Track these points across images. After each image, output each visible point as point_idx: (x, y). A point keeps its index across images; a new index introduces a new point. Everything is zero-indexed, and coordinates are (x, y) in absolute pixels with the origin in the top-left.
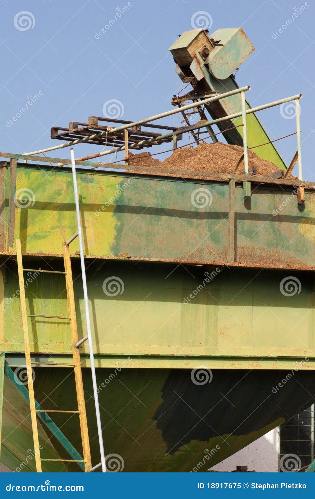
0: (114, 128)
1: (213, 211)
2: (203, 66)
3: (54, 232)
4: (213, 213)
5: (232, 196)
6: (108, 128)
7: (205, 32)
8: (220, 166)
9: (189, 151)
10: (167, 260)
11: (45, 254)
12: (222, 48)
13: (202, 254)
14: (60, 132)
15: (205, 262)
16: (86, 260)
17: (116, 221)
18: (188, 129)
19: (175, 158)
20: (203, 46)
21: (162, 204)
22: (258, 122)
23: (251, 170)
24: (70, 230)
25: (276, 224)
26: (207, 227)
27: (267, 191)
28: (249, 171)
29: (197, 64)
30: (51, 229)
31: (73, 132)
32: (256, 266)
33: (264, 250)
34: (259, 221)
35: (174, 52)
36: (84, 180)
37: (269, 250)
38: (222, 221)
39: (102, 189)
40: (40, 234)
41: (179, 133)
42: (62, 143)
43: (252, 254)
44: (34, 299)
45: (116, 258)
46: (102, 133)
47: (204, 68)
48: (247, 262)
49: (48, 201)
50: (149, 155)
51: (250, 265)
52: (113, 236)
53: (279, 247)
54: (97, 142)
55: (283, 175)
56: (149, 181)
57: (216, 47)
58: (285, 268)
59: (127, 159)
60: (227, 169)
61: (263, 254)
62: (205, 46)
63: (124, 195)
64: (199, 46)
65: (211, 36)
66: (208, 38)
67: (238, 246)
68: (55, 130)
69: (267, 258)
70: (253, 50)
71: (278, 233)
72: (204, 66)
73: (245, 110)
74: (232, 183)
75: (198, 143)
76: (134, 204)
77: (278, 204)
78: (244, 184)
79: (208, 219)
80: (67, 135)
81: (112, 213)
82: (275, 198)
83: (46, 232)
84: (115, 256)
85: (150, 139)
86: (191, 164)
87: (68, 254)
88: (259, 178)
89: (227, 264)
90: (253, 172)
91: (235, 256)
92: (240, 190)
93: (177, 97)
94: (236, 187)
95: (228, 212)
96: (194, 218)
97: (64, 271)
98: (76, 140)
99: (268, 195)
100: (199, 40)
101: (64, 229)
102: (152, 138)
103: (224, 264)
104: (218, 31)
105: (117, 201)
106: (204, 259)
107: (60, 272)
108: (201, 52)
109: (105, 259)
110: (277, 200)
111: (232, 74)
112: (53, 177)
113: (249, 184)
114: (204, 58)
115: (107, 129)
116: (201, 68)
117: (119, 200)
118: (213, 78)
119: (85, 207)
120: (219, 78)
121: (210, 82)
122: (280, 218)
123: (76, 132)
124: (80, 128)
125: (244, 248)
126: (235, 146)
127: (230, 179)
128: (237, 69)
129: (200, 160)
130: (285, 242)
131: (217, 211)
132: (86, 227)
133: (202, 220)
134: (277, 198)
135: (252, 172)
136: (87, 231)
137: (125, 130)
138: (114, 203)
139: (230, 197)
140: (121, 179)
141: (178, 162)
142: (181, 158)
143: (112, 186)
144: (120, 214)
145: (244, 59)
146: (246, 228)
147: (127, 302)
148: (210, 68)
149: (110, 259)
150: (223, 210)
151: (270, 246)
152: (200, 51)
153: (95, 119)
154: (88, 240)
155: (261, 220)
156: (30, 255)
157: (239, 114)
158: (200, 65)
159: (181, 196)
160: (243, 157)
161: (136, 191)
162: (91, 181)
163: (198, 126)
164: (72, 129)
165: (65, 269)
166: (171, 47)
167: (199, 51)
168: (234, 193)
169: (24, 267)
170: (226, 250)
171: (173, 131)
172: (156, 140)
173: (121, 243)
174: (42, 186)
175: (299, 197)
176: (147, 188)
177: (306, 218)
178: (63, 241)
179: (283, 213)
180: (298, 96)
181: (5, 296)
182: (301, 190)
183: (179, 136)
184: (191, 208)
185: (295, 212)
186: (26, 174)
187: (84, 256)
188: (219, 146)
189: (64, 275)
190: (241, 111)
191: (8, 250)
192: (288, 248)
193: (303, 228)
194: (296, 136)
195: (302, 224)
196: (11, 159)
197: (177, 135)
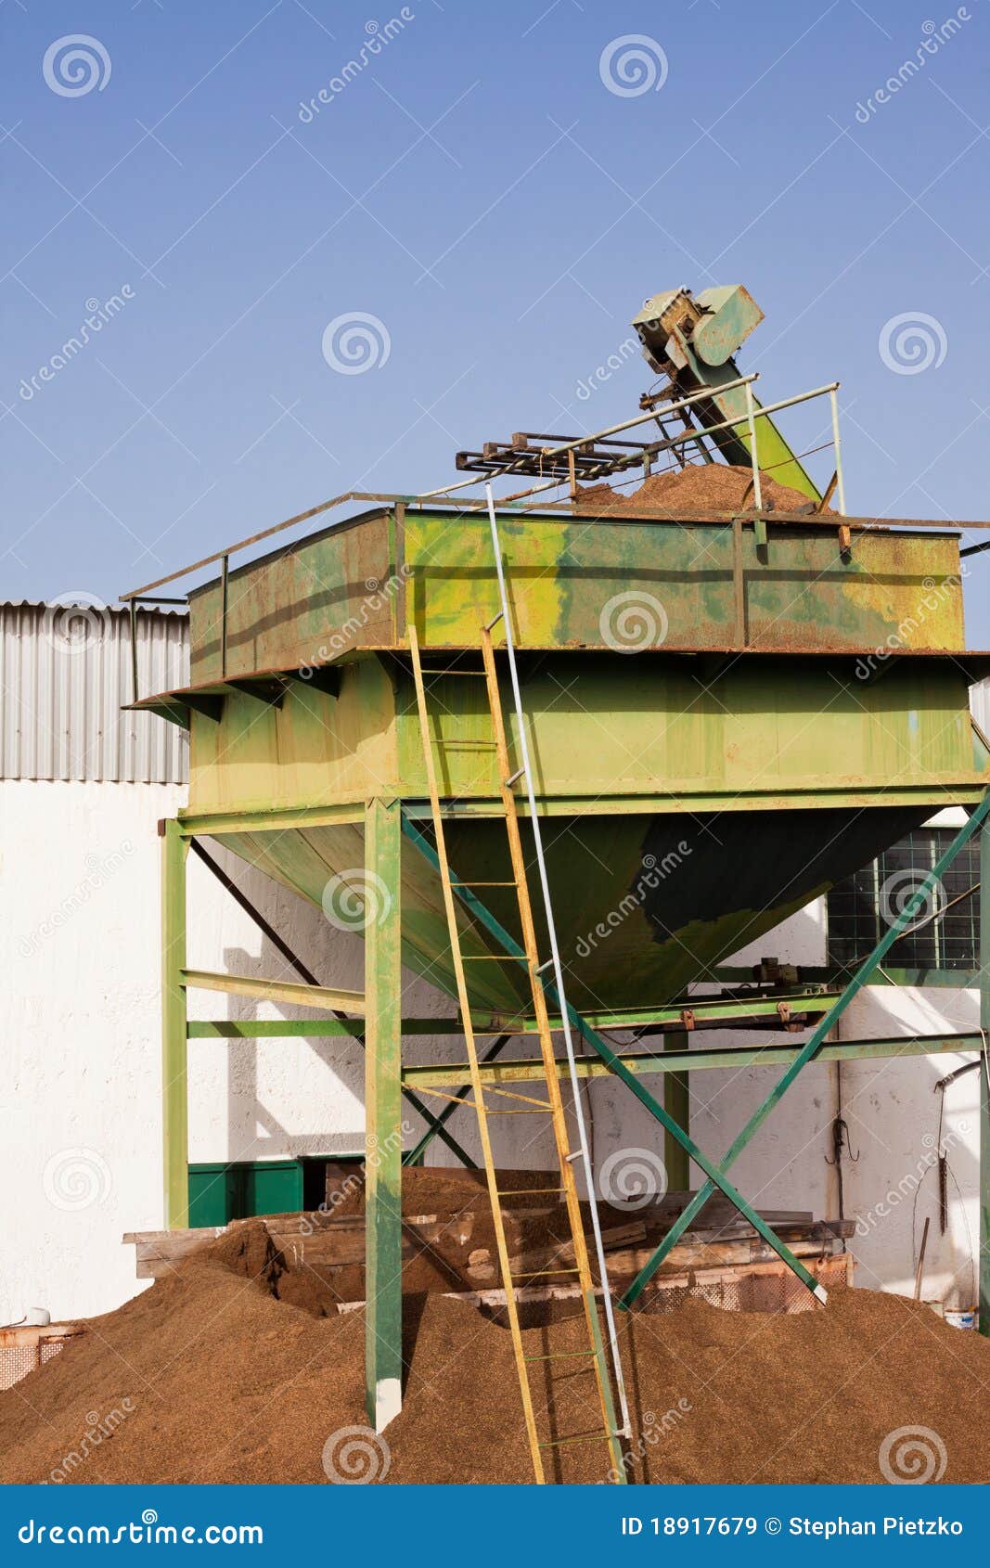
0: (552, 449)
1: (709, 569)
3: (466, 612)
5: (737, 544)
6: (544, 449)
7: (687, 294)
8: (717, 498)
9: (668, 479)
11: (455, 646)
12: (714, 317)
13: (695, 635)
14: (470, 459)
15: (701, 649)
16: (517, 652)
17: (559, 591)
18: (667, 445)
19: (647, 491)
20: (684, 315)
23: (766, 502)
24: (490, 608)
25: (808, 584)
26: (702, 593)
27: (791, 534)
28: (763, 506)
29: (677, 344)
30: (462, 608)
31: (490, 458)
32: (779, 650)
33: (791, 626)
35: (640, 327)
36: (509, 532)
37: (799, 626)
38: (724, 585)
39: (536, 543)
40: (446, 616)
41: (653, 451)
42: (474, 476)
43: (772, 633)
44: (441, 716)
45: (562, 648)
46: (535, 457)
47: (687, 351)
48: (765, 646)
49: (456, 565)
50: (608, 488)
51: (770, 649)
52: (557, 616)
53: (814, 621)
54: (528, 471)
55: (815, 508)
56: (609, 527)
57: (705, 316)
59: (574, 495)
60: (729, 504)
61: (790, 632)
62: (687, 316)
63: (572, 552)
64: (677, 316)
65: (696, 299)
66: (691, 303)
67: (750, 622)
68: (462, 456)
69: (796, 637)
70: (762, 318)
71: (812, 600)
72: (687, 346)
73: (752, 411)
74: (737, 525)
75: (683, 466)
77: (809, 553)
78: (755, 525)
79: (702, 581)
80: (481, 463)
81: (554, 579)
82: (804, 545)
83: (454, 613)
84: (561, 645)
85: (609, 463)
86: (673, 498)
87: (488, 644)
88: (779, 515)
89: (735, 650)
90: (769, 506)
91: (747, 637)
92: (750, 534)
93: (648, 396)
94: (743, 531)
95: (733, 569)
96: (681, 581)
97: (485, 671)
98: (495, 470)
99: (793, 540)
100: (678, 307)
101: (481, 607)
102: (612, 462)
103: (731, 651)
104: (706, 291)
105: (561, 561)
106: (699, 644)
107: (478, 673)
108: (681, 325)
109: (547, 651)
110: (808, 547)
111: (731, 357)
112: (460, 529)
113: (764, 525)
114: (686, 335)
115: (542, 451)
116: (681, 349)
117: (564, 558)
118: (701, 364)
119: (512, 572)
120: (711, 365)
121: (697, 370)
122: (811, 576)
123: (494, 459)
124: (501, 450)
125: (760, 624)
126: (739, 468)
127: (734, 519)
129: (687, 492)
130: (822, 612)
131: (716, 569)
132: (516, 602)
133: (694, 584)
134: (808, 545)
135: (766, 507)
136: (516, 608)
137: (570, 451)
138: (557, 565)
139: (735, 546)
140: (564, 527)
141: (653, 496)
142: (658, 490)
143: (552, 537)
144: (566, 580)
145: (748, 333)
146: (761, 592)
148: (696, 350)
149: (554, 650)
150: (725, 567)
151: (801, 620)
153: (523, 436)
154: (519, 620)
155: (785, 580)
156: (431, 648)
157: (743, 417)
158: (681, 345)
159: (659, 548)
160: (752, 484)
161: (591, 545)
162: (520, 532)
163: (681, 440)
164: (489, 454)
165: (486, 669)
166: (636, 319)
167: (678, 323)
168: (741, 539)
169: (423, 668)
170: (732, 627)
171: (643, 449)
172: (618, 465)
173: (570, 624)
174: (445, 542)
175: (842, 542)
176: (606, 538)
177: (854, 573)
178: (481, 626)
179: (817, 567)
180: (834, 385)
181: (397, 713)
182: (846, 531)
183: (654, 456)
184: (675, 566)
185: (835, 564)
186: (419, 526)
187: (515, 647)
188: (716, 469)
189: (484, 678)
190: (747, 412)
191: (398, 643)
192: (827, 621)
193: (849, 589)
194: (834, 448)
195: (847, 584)
196: (396, 504)
197: (649, 455)
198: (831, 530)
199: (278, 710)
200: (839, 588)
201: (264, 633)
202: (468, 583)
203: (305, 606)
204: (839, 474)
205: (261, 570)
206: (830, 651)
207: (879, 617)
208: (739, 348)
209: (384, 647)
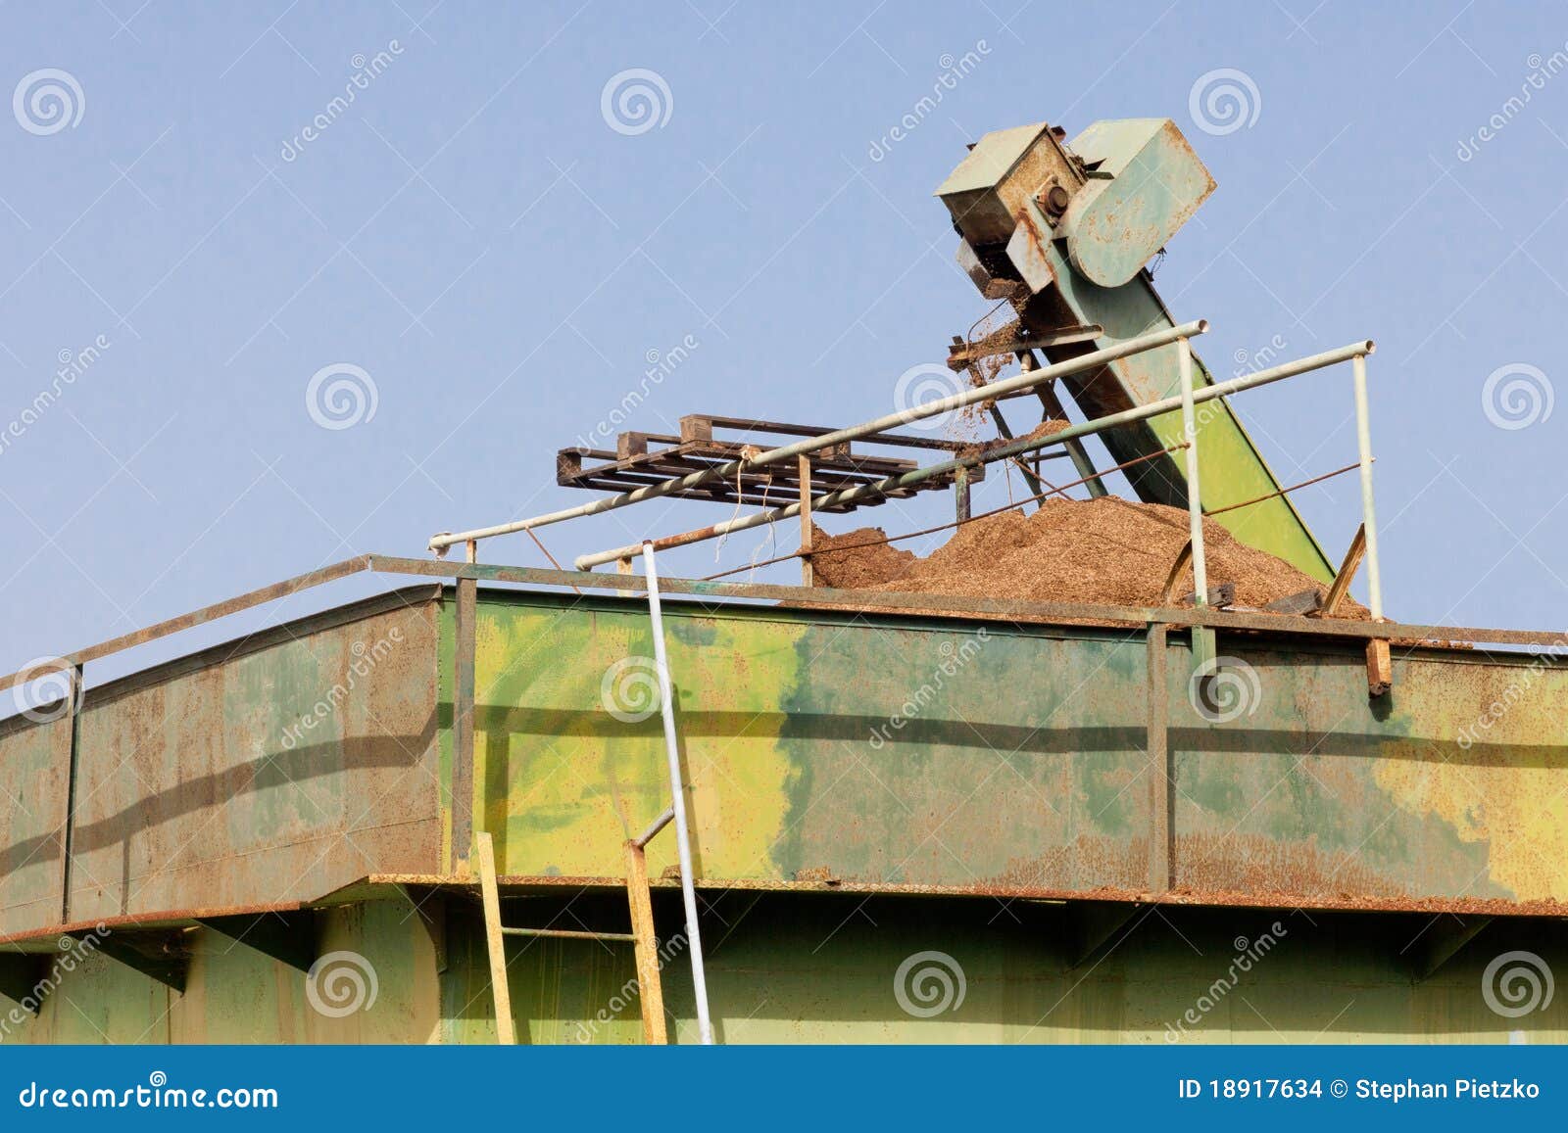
0: (763, 450)
1: (1095, 724)
2: (1050, 246)
3: (592, 804)
4: (1096, 730)
5: (1156, 677)
6: (746, 451)
7: (1053, 134)
8: (1115, 574)
9: (1010, 526)
10: (955, 888)
11: (570, 878)
12: (1111, 185)
13: (1062, 865)
14: (588, 465)
15: (1076, 892)
16: (701, 894)
17: (787, 765)
18: (1006, 451)
19: (966, 549)
20: (1048, 180)
21: (934, 707)
22: (1230, 419)
23: (1218, 589)
24: (642, 798)
25: (1301, 760)
26: (1080, 775)
27: (1268, 655)
28: (1210, 595)
29: (1031, 240)
30: (582, 797)
31: (632, 466)
32: (1239, 900)
33: (1263, 847)
34: (1245, 754)
35: (955, 201)
36: (683, 638)
37: (1281, 848)
38: (1124, 757)
39: (740, 663)
40: (550, 813)
41: (977, 461)
42: (593, 498)
43: (1224, 862)
44: (532, 1022)
45: (791, 886)
46: (726, 466)
47: (1053, 253)
48: (1210, 890)
49: (574, 707)
50: (877, 540)
51: (1221, 898)
52: (779, 815)
53: (1314, 837)
54: (707, 492)
55: (1319, 604)
56: (890, 633)
57: (1091, 182)
58: (1333, 906)
59: (809, 551)
60: (1138, 587)
61: (1261, 860)
62: (1055, 181)
63: (813, 682)
64: (1033, 182)
65: (1073, 146)
66: (1062, 155)
67: (1179, 836)
68: (572, 457)
69: (1274, 872)
70: (1210, 189)
71: (1308, 793)
72: (1052, 244)
73: (1189, 390)
74: (1157, 635)
75: (1041, 500)
76: (843, 710)
77: (1304, 696)
78: (1193, 636)
79: (1080, 750)
80: (610, 473)
81: (775, 741)
82: (1293, 677)
83: (567, 806)
84: (786, 878)
85: (881, 480)
86: (1022, 571)
87: (640, 875)
88: (1245, 616)
89: (1148, 898)
90: (1223, 596)
91: (1172, 870)
92: (1182, 654)
93: (966, 342)
94: (1168, 645)
95: (1145, 725)
96: (1036, 749)
97: (631, 933)
98: (639, 488)
99: (1271, 667)
100: (1036, 162)
101: (625, 796)
102: (886, 478)
103: (1139, 898)
104: (1092, 129)
105: (790, 702)
106: (1072, 882)
107: (617, 936)
108: (1040, 200)
109: (759, 891)
110: (1303, 683)
111: (1144, 269)
112: (587, 630)
113: (1212, 633)
114: (1052, 220)
115: (743, 454)
116: (1041, 250)
117: (797, 696)
118: (1081, 282)
119: (696, 723)
120: (1102, 283)
121: (1072, 294)
122: (1310, 743)
123: (641, 466)
124: (655, 450)
125: (1198, 840)
126: (1160, 509)
127: (1150, 624)
128: (1159, 252)
129: (1051, 559)
130: (1329, 819)
131: (1110, 726)
132: (695, 788)
133: (1062, 755)
134: (1302, 677)
135: (1218, 597)
136: (694, 798)
137: (802, 458)
138: (781, 709)
139: (1151, 681)
140: (799, 630)
141: (976, 560)
142: (987, 548)
143: (773, 652)
144: (798, 741)
145: (1181, 220)
146: (1203, 776)
147: (829, 1024)
148: (1071, 253)
149: (774, 890)
150: (1130, 722)
151: (1284, 835)
152: (1038, 197)
153: (702, 423)
154: (700, 827)
155: (1252, 751)
156: (522, 882)
157: (1171, 401)
158: (1039, 241)
159: (993, 678)
160: (1188, 549)
161: (850, 668)
162: (707, 640)
163: (1035, 441)
164: (628, 456)
165: (634, 927)
166: (945, 184)
167: (1035, 196)
168: (1163, 665)
169: (504, 923)
170: (1141, 849)
171: (953, 454)
172: (899, 486)
173: (806, 836)
174: (551, 658)
175: (1373, 673)
176: (885, 657)
177: (1397, 739)
178: (624, 838)
179: (1321, 725)
180: (1361, 346)
181: (443, 1015)
182: (1381, 651)
183: (976, 472)
184: (1026, 716)
185: (1361, 720)
186: (501, 624)
187: (695, 882)
188: (1111, 510)
189: (629, 947)
190: (1180, 392)
191: (453, 867)
192: (1340, 838)
193: (1388, 771)
194: (1360, 479)
195: (1382, 760)
196: (459, 580)
197: (968, 468)
198: (1352, 648)
199: (175, 993)
200: (1366, 770)
201: (149, 829)
202: (598, 745)
203: (243, 778)
204: (1370, 532)
205: (148, 694)
206: (1346, 905)
207: (1450, 832)
208: (1162, 251)
209: (425, 878)
